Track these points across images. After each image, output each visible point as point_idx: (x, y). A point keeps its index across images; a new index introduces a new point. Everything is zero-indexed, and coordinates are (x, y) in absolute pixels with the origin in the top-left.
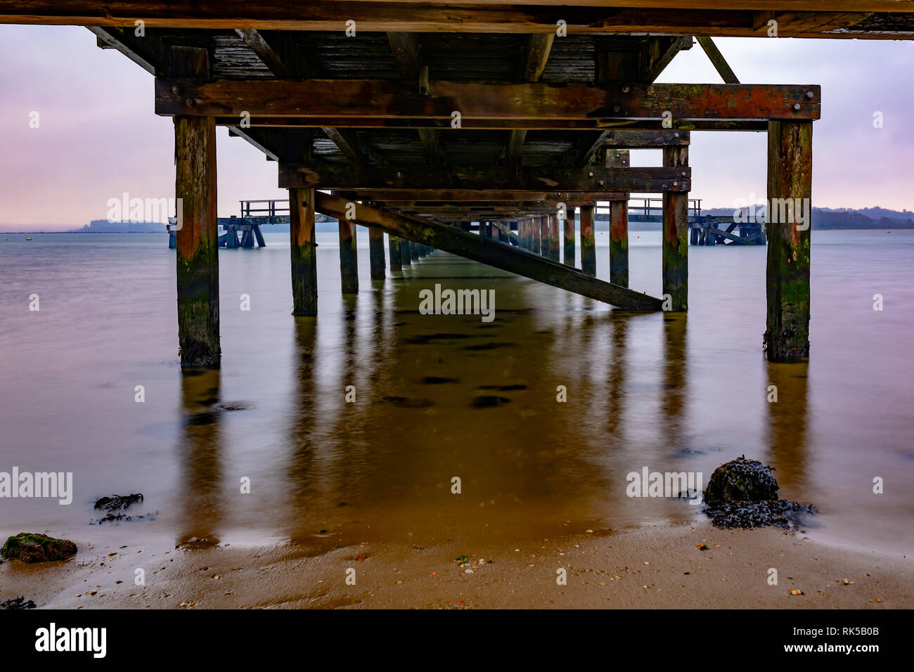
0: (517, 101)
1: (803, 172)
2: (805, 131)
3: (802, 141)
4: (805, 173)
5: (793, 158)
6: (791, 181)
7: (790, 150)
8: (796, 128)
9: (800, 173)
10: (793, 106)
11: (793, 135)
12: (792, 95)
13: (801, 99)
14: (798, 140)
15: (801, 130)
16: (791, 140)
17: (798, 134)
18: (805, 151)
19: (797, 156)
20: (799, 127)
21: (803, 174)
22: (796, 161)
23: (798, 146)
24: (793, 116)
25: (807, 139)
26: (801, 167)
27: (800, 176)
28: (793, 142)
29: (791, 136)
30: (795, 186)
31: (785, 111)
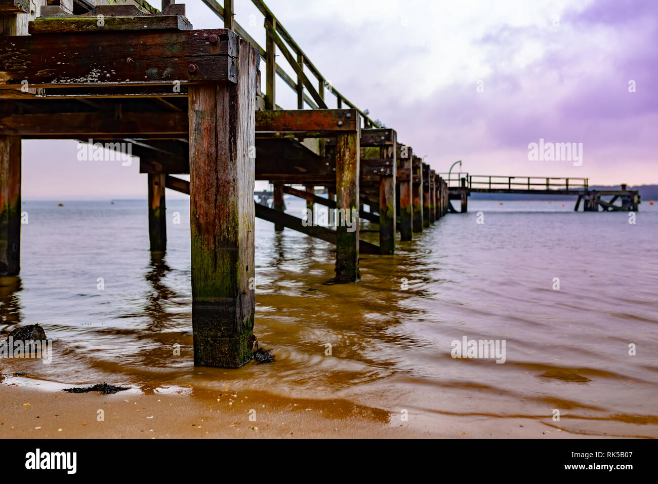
0: (171, 123)
1: (351, 164)
2: (352, 138)
3: (350, 144)
4: (352, 165)
5: (344, 155)
6: (343, 169)
7: (342, 150)
8: (346, 136)
9: (349, 164)
10: (338, 122)
11: (344, 140)
12: (338, 116)
13: (343, 118)
14: (347, 144)
15: (349, 137)
16: (343, 144)
17: (347, 140)
18: (352, 152)
19: (347, 154)
20: (348, 136)
21: (351, 165)
22: (347, 157)
23: (347, 148)
24: (338, 129)
25: (353, 143)
26: (350, 160)
27: (349, 167)
28: (344, 145)
29: (343, 142)
30: (346, 173)
31: (333, 126)
